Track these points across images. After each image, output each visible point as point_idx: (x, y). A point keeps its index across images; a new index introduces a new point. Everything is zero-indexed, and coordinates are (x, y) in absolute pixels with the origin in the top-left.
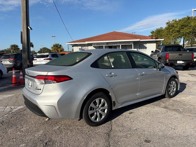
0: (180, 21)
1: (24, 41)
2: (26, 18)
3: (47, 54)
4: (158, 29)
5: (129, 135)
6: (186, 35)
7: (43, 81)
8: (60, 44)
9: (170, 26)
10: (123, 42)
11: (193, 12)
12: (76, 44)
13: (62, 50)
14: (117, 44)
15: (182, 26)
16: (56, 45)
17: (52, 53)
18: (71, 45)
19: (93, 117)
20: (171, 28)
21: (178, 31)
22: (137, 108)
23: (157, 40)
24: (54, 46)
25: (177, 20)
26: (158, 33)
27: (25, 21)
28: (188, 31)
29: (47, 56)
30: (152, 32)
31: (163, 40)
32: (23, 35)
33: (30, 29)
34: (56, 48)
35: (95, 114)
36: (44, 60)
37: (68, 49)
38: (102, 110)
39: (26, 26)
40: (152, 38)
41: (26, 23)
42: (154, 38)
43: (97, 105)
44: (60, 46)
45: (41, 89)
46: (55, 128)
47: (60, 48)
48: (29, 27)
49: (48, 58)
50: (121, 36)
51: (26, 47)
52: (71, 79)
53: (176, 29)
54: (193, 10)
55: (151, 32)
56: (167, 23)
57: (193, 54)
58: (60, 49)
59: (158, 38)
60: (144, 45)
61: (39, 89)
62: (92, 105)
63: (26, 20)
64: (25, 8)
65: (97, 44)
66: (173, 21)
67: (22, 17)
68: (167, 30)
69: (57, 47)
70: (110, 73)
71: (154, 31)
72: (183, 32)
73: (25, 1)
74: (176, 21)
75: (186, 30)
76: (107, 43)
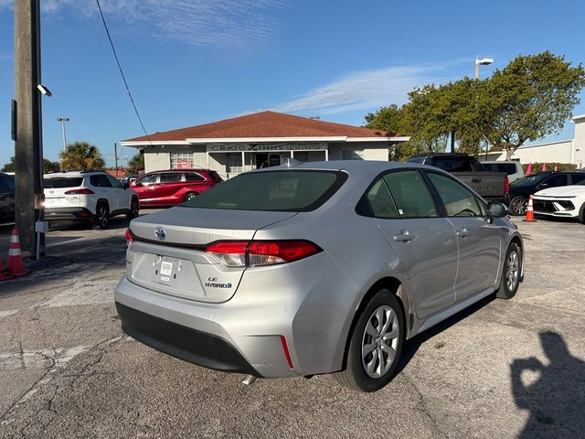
0: (443, 89)
1: (22, 130)
2: (30, 58)
3: (76, 174)
4: (385, 108)
5: (485, 409)
6: (463, 128)
7: (236, 259)
8: (91, 144)
9: (421, 103)
10: (300, 143)
11: (477, 67)
12: (153, 146)
13: (101, 163)
14: (281, 147)
15: (454, 103)
16: (79, 146)
17: (92, 171)
18: (138, 147)
19: (370, 364)
20: (423, 110)
21: (440, 118)
22: (445, 331)
23: (392, 139)
24: (71, 149)
25: (437, 87)
26: (386, 121)
27: (29, 68)
28: (467, 118)
29: (77, 182)
30: (370, 118)
31: (407, 139)
32: (19, 111)
33: (44, 92)
34: (78, 156)
35: (374, 353)
36: (66, 193)
37: (117, 159)
38: (386, 341)
39: (31, 84)
40: (378, 134)
41: (30, 73)
42: (384, 133)
43: (378, 328)
44: (93, 149)
45: (230, 286)
46: (251, 408)
47: (93, 157)
48: (40, 87)
49: (82, 187)
50: (293, 127)
51: (30, 152)
52: (319, 250)
53: (437, 112)
54: (478, 62)
55: (367, 118)
56: (412, 95)
57: (506, 178)
58: (91, 160)
59: (393, 135)
60: (357, 152)
61: (222, 286)
62: (368, 328)
63: (30, 63)
64: (30, 25)
65: (223, 145)
66: (426, 88)
67: (17, 51)
68: (411, 114)
69: (80, 152)
70: (402, 232)
71: (374, 113)
72: (456, 119)
73: (29, 2)
74: (433, 91)
75: (462, 115)
76: (253, 145)
